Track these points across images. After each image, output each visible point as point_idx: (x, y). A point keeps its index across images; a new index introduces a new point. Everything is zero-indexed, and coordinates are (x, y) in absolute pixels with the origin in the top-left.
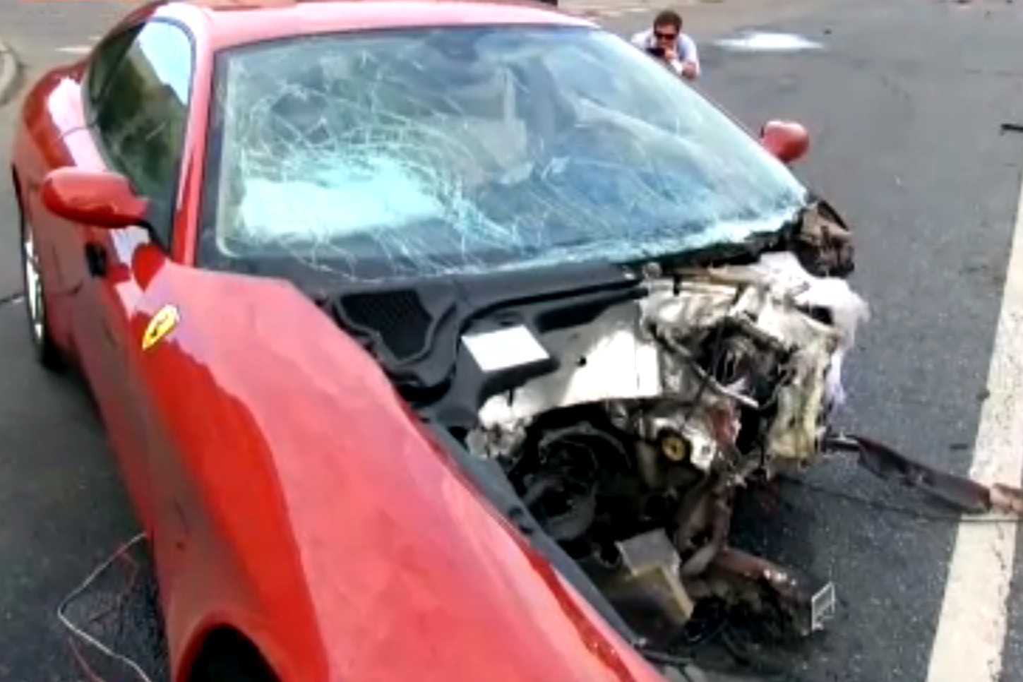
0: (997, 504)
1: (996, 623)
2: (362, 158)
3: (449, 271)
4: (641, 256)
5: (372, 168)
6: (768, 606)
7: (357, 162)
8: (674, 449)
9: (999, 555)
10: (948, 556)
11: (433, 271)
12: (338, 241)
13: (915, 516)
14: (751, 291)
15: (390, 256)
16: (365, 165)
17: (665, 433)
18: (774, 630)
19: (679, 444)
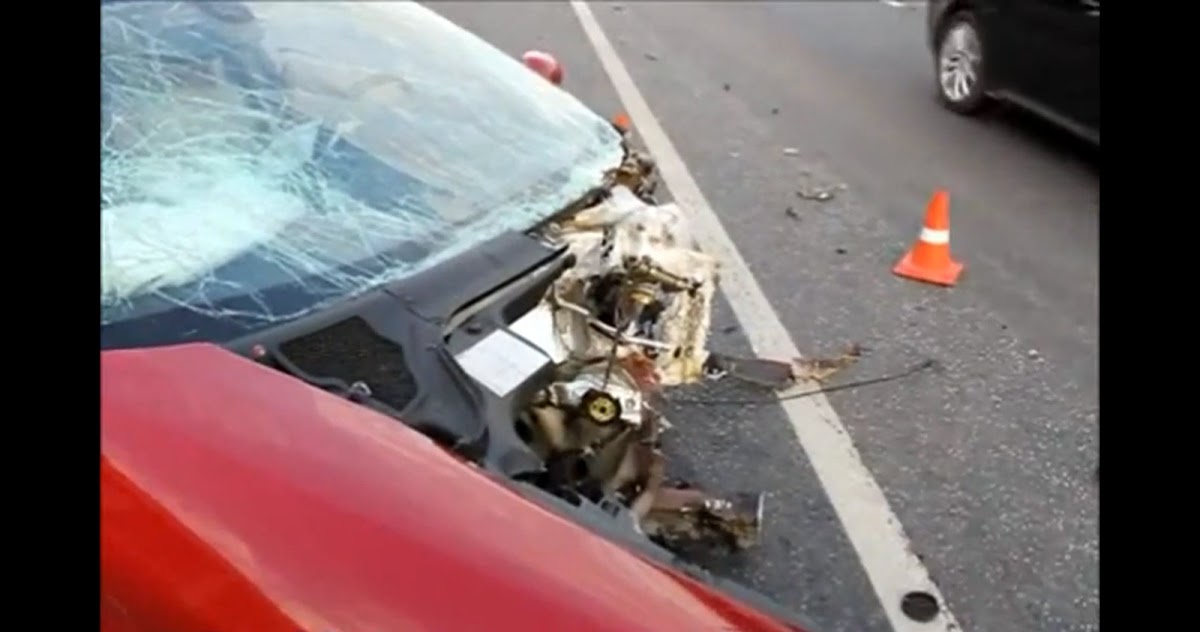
0: (799, 377)
1: (869, 484)
2: (187, 159)
3: (374, 282)
4: (540, 219)
5: (208, 170)
6: (707, 532)
7: (184, 165)
8: (603, 410)
9: (828, 421)
10: (793, 435)
11: (356, 285)
12: (221, 271)
13: (742, 405)
14: (621, 233)
15: (298, 279)
16: (197, 168)
17: (590, 396)
18: (722, 552)
19: (608, 404)
